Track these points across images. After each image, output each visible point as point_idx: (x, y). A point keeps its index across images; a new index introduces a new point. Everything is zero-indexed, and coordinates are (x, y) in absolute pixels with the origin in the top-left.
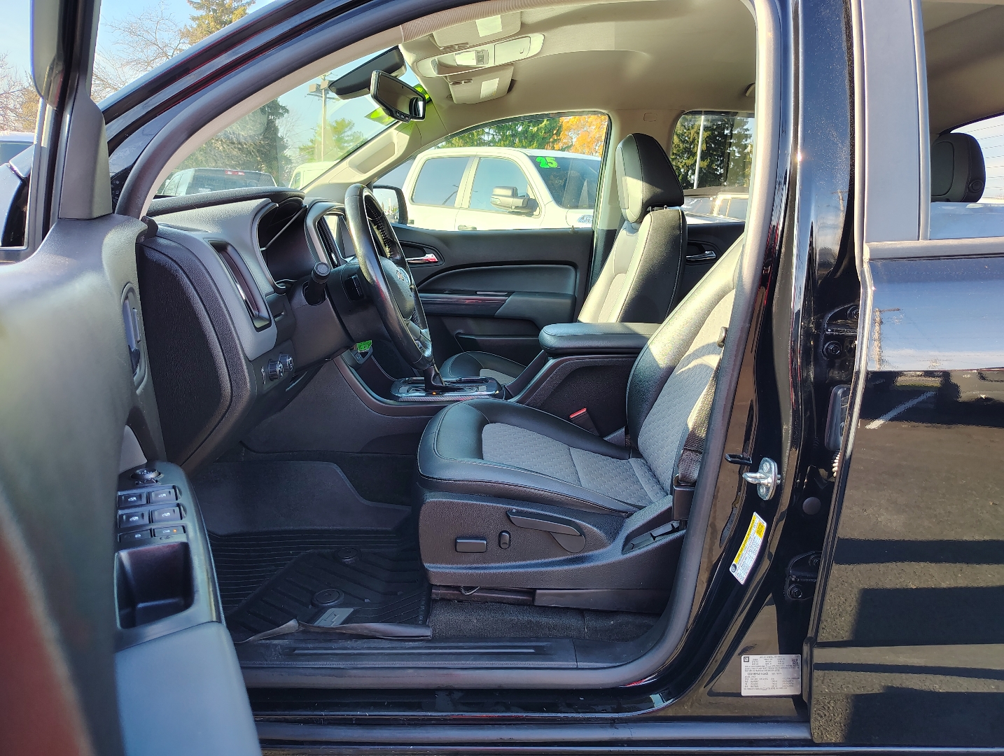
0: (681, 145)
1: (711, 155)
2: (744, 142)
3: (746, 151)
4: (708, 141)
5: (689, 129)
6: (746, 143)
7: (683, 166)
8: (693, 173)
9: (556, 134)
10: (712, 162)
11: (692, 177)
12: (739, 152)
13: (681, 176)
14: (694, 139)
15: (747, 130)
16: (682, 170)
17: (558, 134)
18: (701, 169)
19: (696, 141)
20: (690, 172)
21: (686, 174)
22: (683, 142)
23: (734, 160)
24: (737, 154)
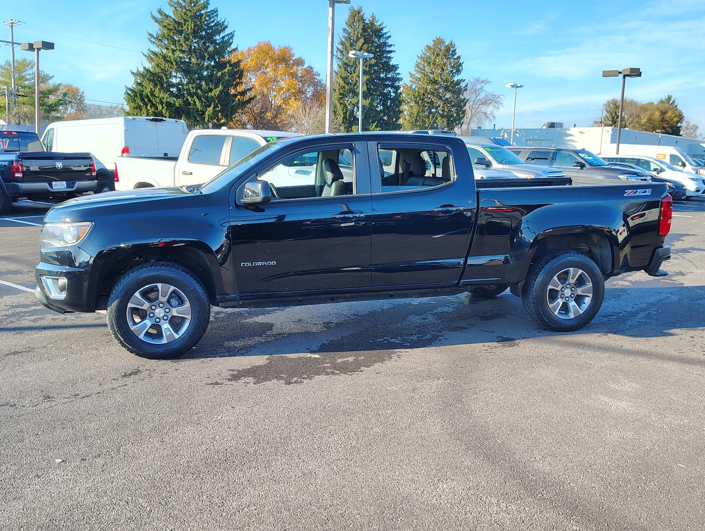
0: (346, 87)
1: (372, 95)
2: (397, 84)
3: (399, 91)
4: (368, 83)
5: (351, 74)
6: (398, 84)
7: (349, 104)
8: (358, 110)
9: (238, 78)
10: (373, 100)
11: (358, 113)
12: (394, 92)
13: (348, 112)
14: (356, 82)
15: (399, 74)
16: (349, 107)
17: (240, 77)
18: (364, 107)
19: (358, 83)
20: (356, 108)
21: (353, 111)
22: (348, 84)
23: (390, 99)
24: (392, 94)
